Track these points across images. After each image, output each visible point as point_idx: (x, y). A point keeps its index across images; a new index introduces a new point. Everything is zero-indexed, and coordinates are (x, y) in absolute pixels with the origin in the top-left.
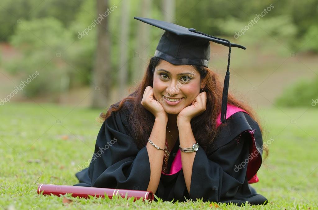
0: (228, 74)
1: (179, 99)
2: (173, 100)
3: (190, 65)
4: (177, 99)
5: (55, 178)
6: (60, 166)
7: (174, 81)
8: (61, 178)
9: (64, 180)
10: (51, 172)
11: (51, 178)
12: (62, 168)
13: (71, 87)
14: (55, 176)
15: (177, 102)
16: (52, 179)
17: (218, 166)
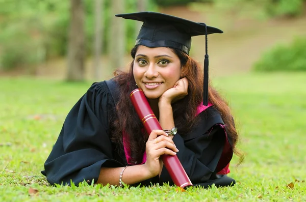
0: (207, 57)
1: (158, 83)
2: (153, 84)
3: (167, 47)
4: (156, 83)
5: (25, 163)
6: (31, 149)
7: (151, 64)
8: (31, 162)
9: (34, 164)
10: (21, 156)
11: (20, 162)
12: (33, 151)
13: (48, 58)
14: (25, 160)
15: (156, 86)
16: (22, 163)
17: (193, 155)
